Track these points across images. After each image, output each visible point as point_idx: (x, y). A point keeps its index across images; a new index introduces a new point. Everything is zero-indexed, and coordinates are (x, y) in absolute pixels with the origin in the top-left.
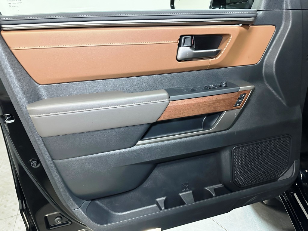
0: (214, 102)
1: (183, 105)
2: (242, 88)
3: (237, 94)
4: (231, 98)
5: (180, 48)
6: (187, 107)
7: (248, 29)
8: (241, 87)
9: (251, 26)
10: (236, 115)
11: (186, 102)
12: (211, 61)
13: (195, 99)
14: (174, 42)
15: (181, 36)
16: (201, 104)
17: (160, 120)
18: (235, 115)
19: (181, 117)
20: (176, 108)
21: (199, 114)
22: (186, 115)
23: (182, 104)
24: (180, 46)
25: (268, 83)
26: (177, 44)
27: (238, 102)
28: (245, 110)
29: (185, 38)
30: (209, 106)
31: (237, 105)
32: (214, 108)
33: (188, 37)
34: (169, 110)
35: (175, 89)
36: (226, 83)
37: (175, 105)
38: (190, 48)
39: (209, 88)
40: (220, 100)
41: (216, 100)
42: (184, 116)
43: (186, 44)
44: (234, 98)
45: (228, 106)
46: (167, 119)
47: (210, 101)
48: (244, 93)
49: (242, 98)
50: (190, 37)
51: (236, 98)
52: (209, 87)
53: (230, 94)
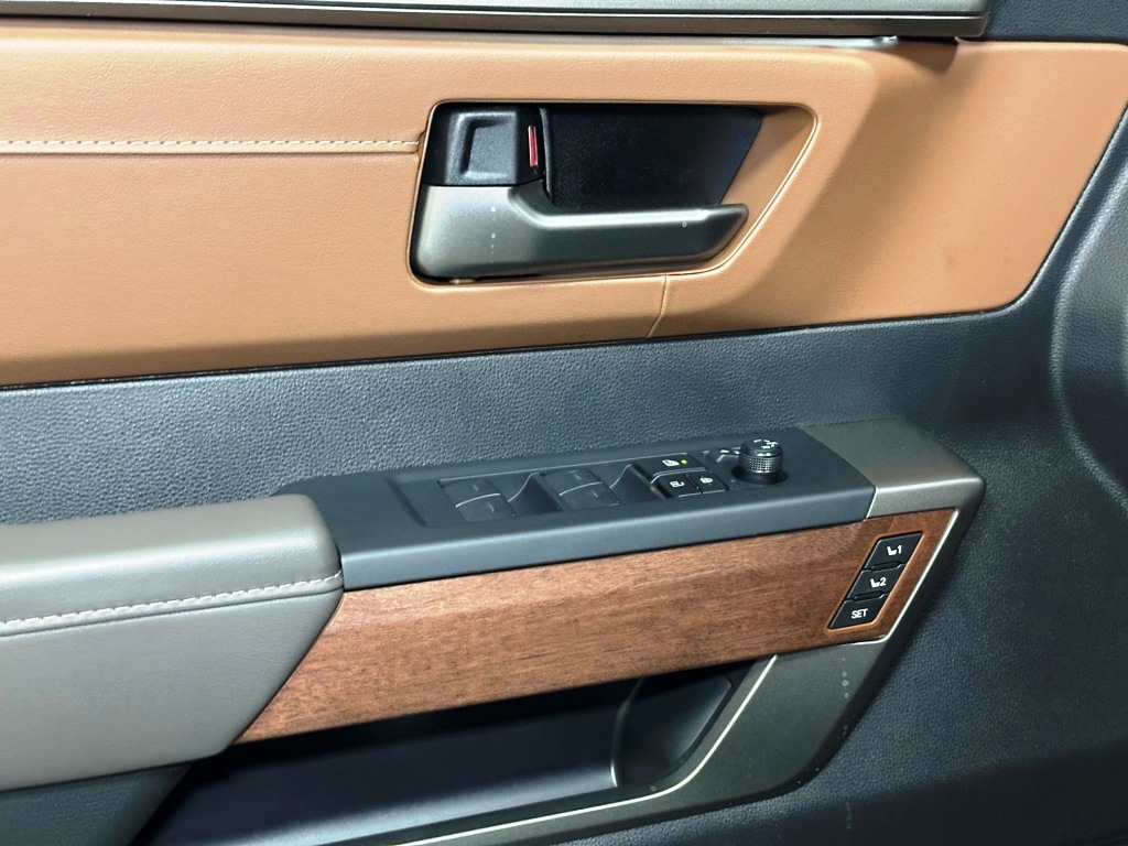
0: (682, 594)
1: (449, 624)
2: (888, 494)
3: (853, 537)
4: (811, 565)
5: (435, 193)
6: (482, 634)
7: (941, 67)
8: (879, 491)
9: (965, 50)
10: (847, 685)
11: (471, 596)
12: (674, 287)
13: (543, 576)
14: (390, 147)
15: (445, 111)
16: (588, 612)
17: (259, 732)
18: (845, 683)
19: (431, 707)
20: (394, 644)
21: (570, 684)
22: (475, 692)
23: (442, 610)
24: (433, 174)
25: (1090, 439)
26: (415, 162)
27: (862, 596)
28: (924, 642)
29: (473, 126)
30: (647, 624)
31: (857, 614)
32: (689, 635)
33: (495, 114)
34: (337, 655)
35: (404, 478)
36: (777, 452)
37: (383, 620)
38: (512, 194)
39: (658, 485)
40: (728, 577)
41: (696, 583)
42: (460, 702)
43: (479, 169)
44: (833, 566)
45: (793, 621)
46: (321, 725)
47: (656, 590)
48: (904, 530)
49: (889, 567)
50: (512, 115)
51: (846, 564)
52: (658, 476)
53: (802, 538)
